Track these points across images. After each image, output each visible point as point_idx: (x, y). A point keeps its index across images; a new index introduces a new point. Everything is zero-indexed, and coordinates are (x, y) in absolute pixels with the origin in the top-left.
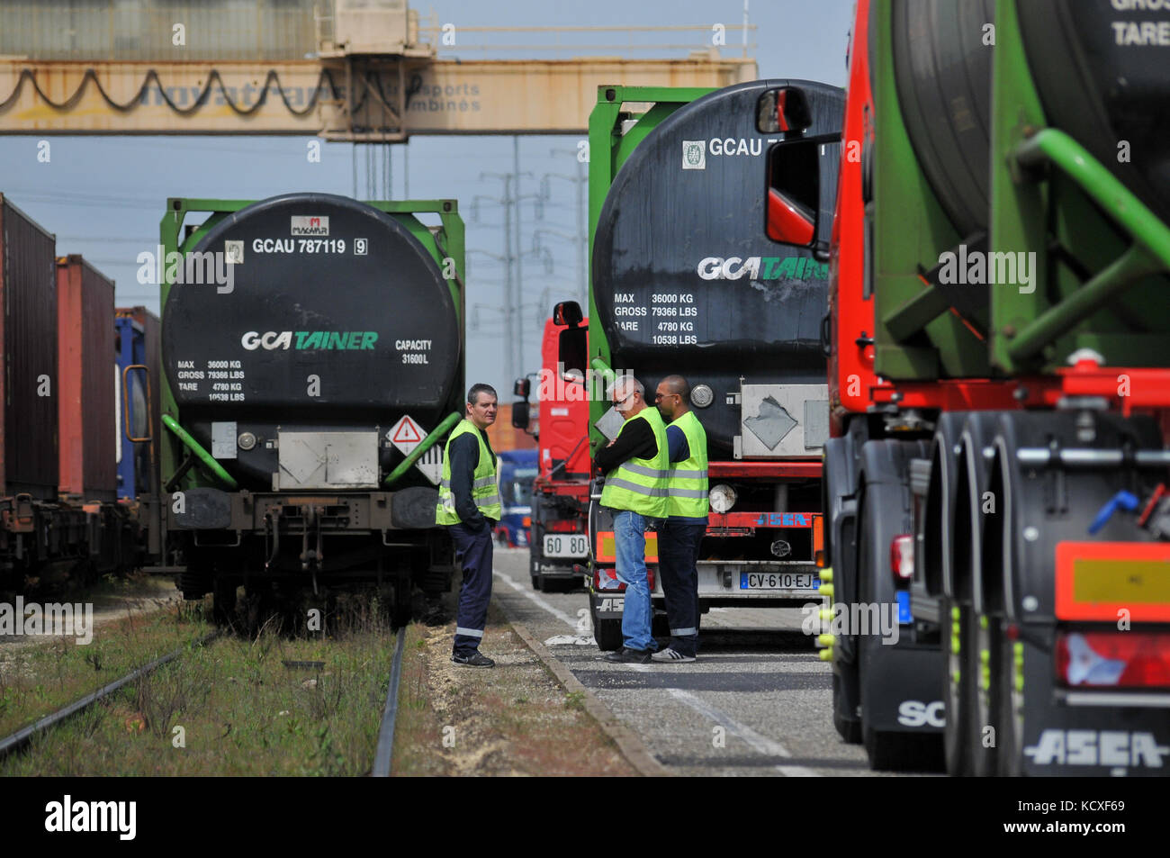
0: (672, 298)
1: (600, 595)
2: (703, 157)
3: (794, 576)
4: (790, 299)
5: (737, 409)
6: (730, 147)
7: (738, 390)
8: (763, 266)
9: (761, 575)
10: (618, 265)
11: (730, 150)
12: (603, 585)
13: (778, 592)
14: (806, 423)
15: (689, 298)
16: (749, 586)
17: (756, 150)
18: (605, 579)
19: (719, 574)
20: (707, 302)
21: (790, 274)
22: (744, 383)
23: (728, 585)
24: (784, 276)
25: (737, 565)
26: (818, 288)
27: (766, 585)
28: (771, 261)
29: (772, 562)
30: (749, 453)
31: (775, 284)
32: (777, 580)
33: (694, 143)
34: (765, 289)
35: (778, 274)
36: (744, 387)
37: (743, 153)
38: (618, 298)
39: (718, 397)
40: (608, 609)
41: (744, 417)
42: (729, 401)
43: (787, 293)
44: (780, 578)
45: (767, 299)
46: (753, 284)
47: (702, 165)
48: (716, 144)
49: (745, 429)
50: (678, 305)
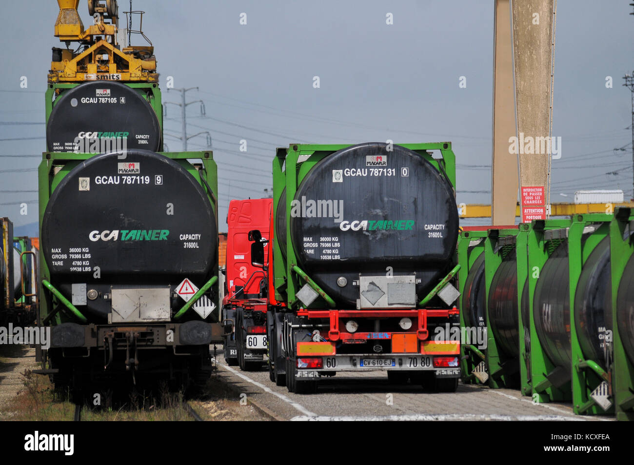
0: (329, 239)
1: (299, 370)
2: (341, 177)
3: (383, 360)
4: (380, 239)
5: (358, 287)
6: (353, 172)
7: (358, 279)
8: (368, 224)
9: (369, 360)
10: (305, 225)
11: (353, 174)
12: (300, 366)
13: (377, 367)
14: (388, 293)
15: (336, 239)
16: (364, 365)
17: (365, 173)
18: (301, 363)
19: (350, 360)
20: (344, 241)
21: (380, 228)
22: (361, 276)
23: (355, 365)
24: (378, 228)
25: (358, 356)
26: (393, 234)
27: (371, 365)
28: (372, 222)
29: (374, 355)
30: (364, 306)
31: (374, 232)
32: (376, 362)
33: (337, 171)
34: (370, 235)
35: (375, 228)
36: (361, 278)
37: (359, 175)
38: (305, 239)
39: (349, 282)
40: (300, 376)
41: (361, 291)
42: (354, 284)
43: (379, 236)
44: (378, 361)
45: (371, 239)
46: (364, 232)
47: (341, 180)
48: (347, 171)
49: (362, 296)
50: (332, 242)
